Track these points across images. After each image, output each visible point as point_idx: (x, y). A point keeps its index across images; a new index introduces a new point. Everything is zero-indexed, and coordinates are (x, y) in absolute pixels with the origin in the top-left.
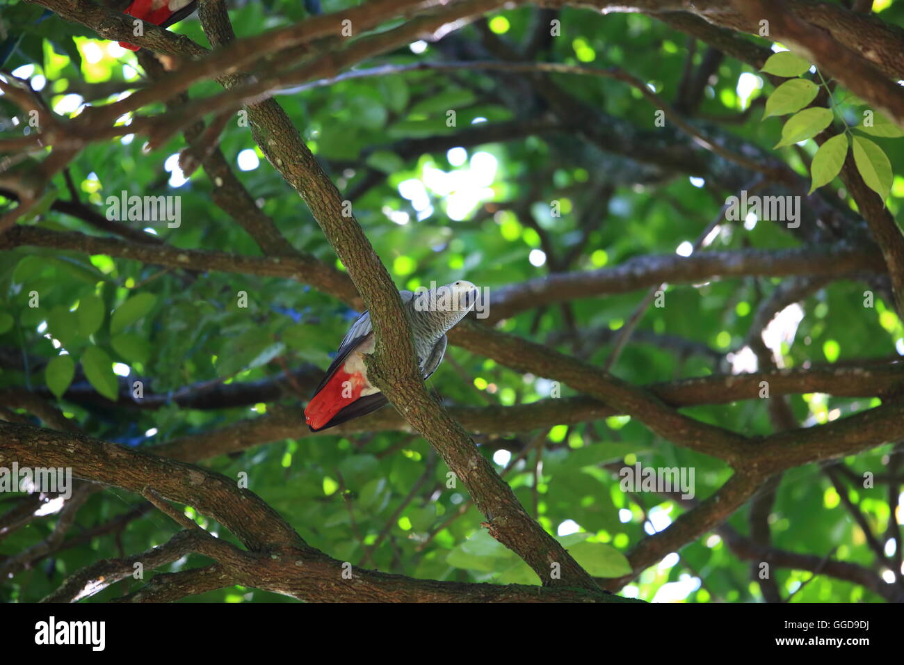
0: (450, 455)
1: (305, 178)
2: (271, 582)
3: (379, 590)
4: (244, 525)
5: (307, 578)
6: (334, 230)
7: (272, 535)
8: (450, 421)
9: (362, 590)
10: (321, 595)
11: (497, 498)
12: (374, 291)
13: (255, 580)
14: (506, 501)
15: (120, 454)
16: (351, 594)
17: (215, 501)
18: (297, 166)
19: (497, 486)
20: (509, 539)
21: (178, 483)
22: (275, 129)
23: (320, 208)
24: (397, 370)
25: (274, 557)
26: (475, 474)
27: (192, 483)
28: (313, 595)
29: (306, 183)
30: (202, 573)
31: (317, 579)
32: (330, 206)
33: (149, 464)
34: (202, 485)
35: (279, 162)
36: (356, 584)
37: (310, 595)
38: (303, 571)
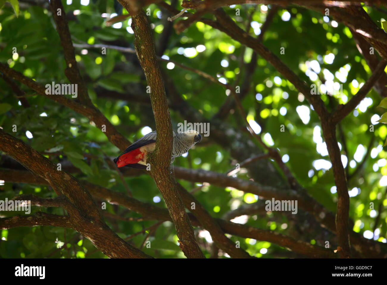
0: (173, 207)
1: (151, 68)
2: (87, 232)
3: (130, 252)
4: (82, 204)
5: (102, 236)
6: (155, 94)
7: (92, 213)
8: (177, 193)
9: (123, 250)
10: (105, 246)
11: (188, 232)
12: (163, 126)
13: (81, 229)
14: (191, 235)
15: (37, 155)
16: (118, 250)
17: (73, 189)
18: (149, 61)
19: (189, 227)
20: (188, 251)
21: (58, 176)
22: (147, 42)
23: (153, 83)
24: (162, 163)
25: (92, 222)
26: (181, 219)
27: (65, 179)
28: (102, 245)
29: (150, 69)
30: (60, 218)
31: (106, 238)
32: (157, 83)
33: (49, 164)
34: (69, 181)
35: (142, 57)
36: (121, 247)
37: (100, 244)
38: (102, 233)
